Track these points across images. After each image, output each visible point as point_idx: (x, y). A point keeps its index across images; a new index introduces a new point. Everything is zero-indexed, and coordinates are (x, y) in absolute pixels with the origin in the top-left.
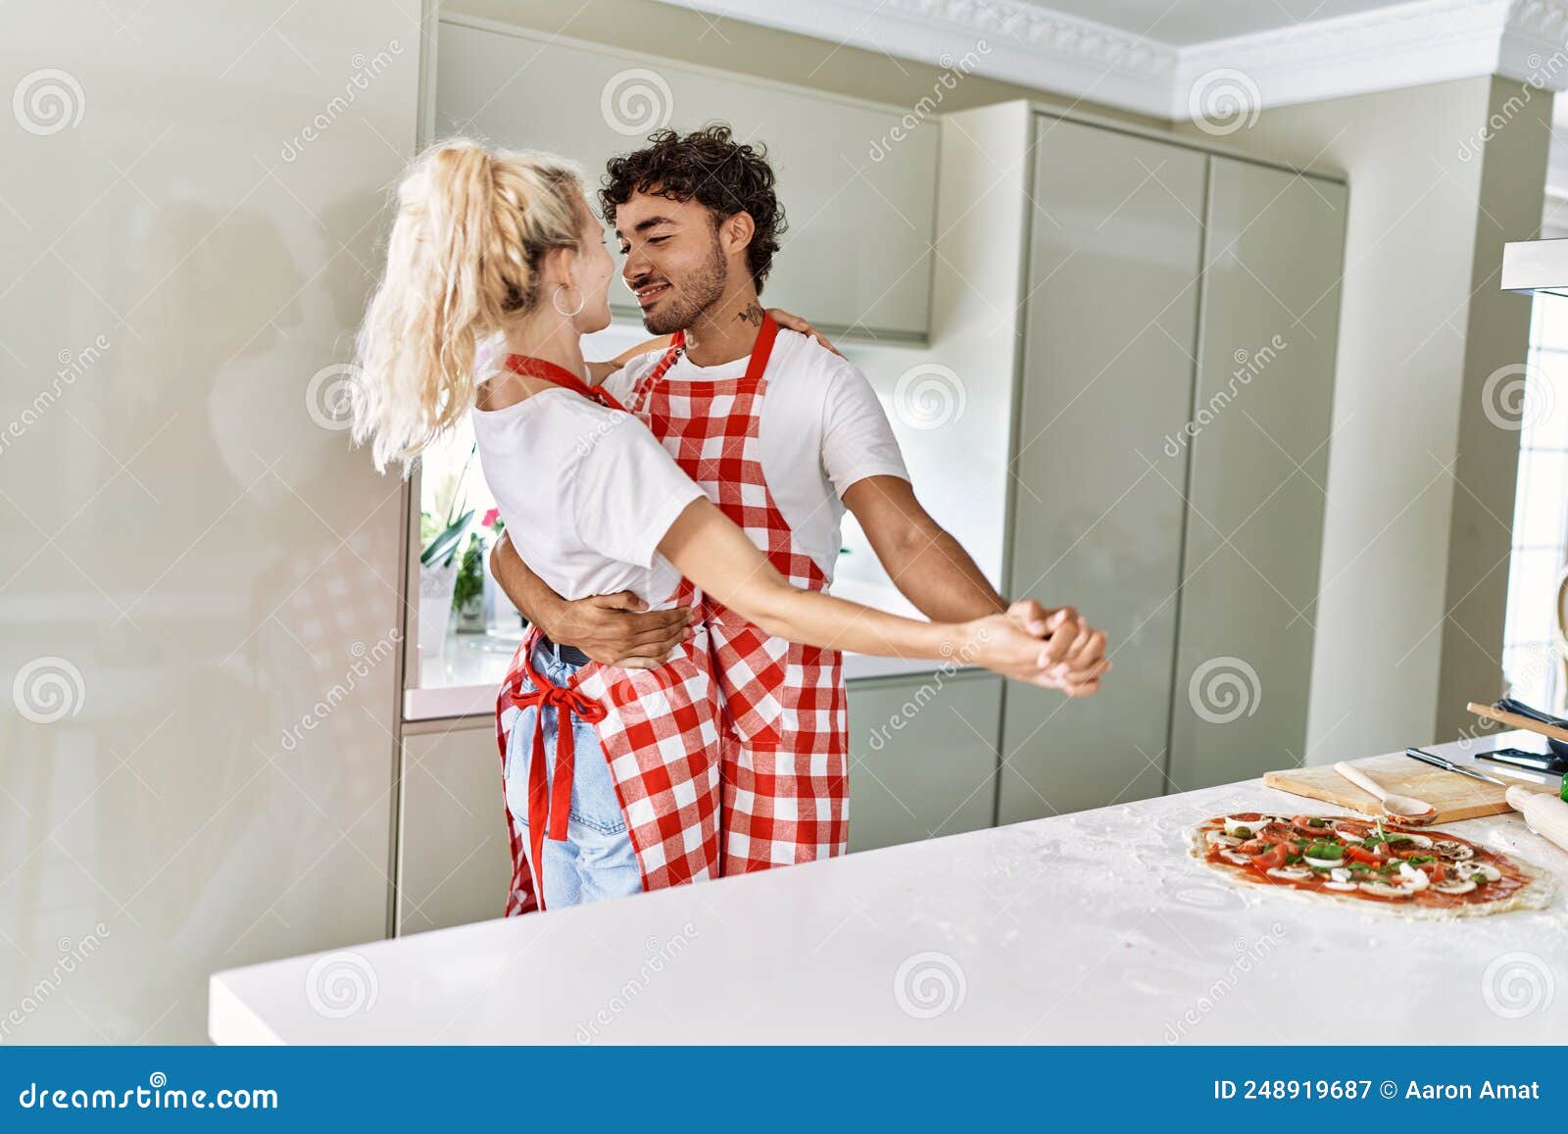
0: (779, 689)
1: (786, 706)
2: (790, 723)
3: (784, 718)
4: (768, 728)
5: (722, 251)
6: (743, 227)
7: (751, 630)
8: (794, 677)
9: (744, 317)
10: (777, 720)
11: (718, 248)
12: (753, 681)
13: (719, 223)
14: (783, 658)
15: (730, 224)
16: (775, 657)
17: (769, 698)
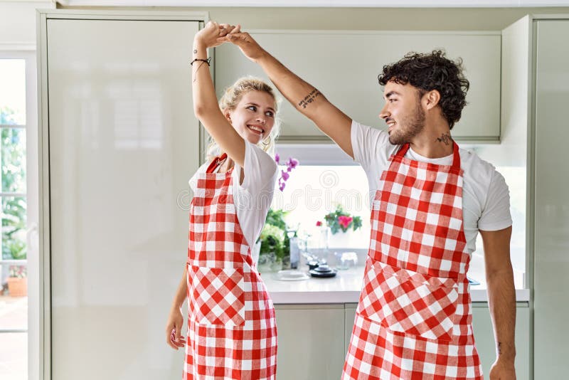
0: (453, 315)
1: (455, 323)
2: (457, 332)
3: (454, 329)
4: (446, 333)
5: (422, 109)
6: (434, 97)
7: (443, 288)
8: (460, 310)
9: (440, 140)
10: (451, 330)
11: (420, 106)
12: (441, 311)
13: (422, 95)
14: (456, 301)
15: (428, 95)
16: (452, 301)
17: (448, 319)
